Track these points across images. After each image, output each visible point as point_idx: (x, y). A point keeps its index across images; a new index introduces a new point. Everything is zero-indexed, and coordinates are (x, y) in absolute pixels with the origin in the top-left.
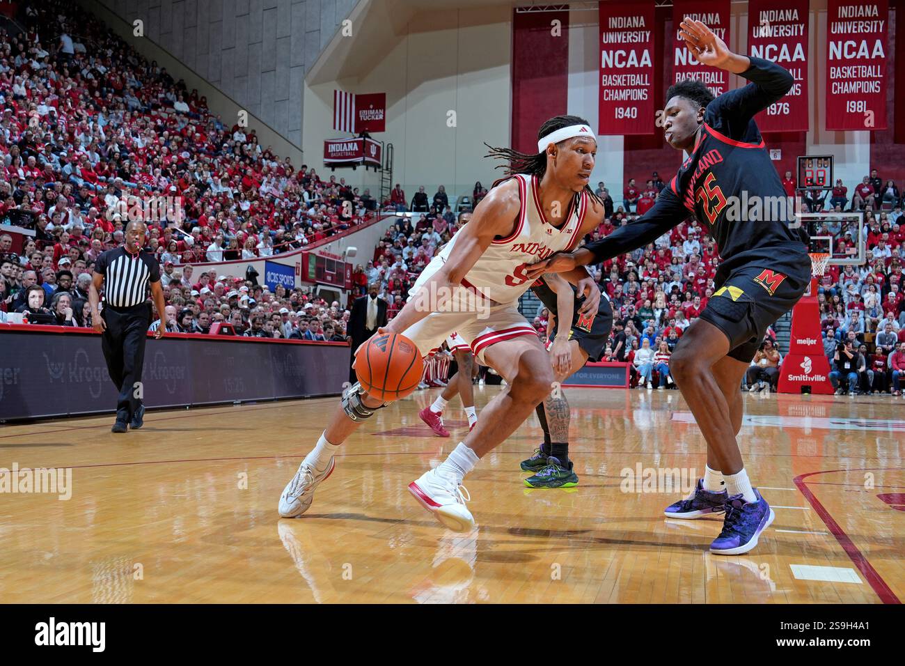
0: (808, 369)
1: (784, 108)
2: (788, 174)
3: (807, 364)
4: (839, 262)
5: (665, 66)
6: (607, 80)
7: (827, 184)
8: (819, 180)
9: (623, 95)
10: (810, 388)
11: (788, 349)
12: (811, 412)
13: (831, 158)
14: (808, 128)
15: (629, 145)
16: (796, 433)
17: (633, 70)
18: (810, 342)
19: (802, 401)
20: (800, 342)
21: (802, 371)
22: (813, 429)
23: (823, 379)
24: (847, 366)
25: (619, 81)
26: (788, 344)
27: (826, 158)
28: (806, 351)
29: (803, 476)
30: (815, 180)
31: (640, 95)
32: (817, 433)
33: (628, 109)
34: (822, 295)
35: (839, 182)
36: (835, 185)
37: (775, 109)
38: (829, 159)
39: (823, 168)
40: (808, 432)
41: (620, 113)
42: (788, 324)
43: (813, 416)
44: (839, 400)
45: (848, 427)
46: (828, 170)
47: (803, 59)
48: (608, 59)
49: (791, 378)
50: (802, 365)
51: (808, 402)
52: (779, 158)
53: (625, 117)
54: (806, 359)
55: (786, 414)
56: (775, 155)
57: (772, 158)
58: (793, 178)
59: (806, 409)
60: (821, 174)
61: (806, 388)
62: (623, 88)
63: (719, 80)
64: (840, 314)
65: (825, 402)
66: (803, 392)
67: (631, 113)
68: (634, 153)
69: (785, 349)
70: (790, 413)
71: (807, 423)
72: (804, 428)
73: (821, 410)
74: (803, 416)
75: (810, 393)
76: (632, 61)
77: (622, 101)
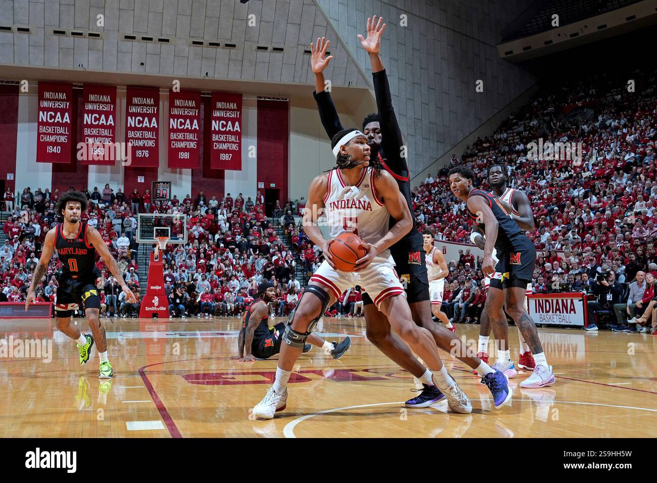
0: (156, 304)
1: (146, 154)
2: (147, 191)
3: (156, 301)
4: (175, 242)
5: (78, 124)
6: (43, 129)
7: (168, 198)
8: (163, 195)
9: (52, 139)
10: (157, 314)
11: (146, 292)
12: (158, 328)
13: (170, 183)
14: (158, 165)
15: (55, 169)
16: (149, 341)
17: (58, 124)
18: (158, 288)
19: (153, 322)
20: (152, 288)
21: (153, 305)
22: (159, 339)
23: (164, 309)
24: (178, 301)
25: (50, 130)
26: (146, 289)
27: (167, 183)
28: (156, 293)
29: (144, 367)
30: (161, 195)
31: (63, 139)
32: (161, 341)
33: (55, 147)
34: (164, 260)
35: (175, 196)
36: (172, 198)
37: (141, 154)
38: (169, 183)
39: (166, 188)
40: (156, 340)
41: (50, 149)
42: (146, 277)
43: (159, 331)
44: (172, 321)
45: (178, 336)
46: (168, 190)
47: (156, 127)
48: (43, 116)
49: (147, 309)
50: (153, 301)
51: (156, 323)
52: (143, 181)
53: (53, 152)
54: (156, 297)
55: (144, 330)
56: (141, 180)
57: (139, 181)
58: (150, 193)
59: (155, 327)
60: (165, 192)
61: (155, 315)
62: (52, 135)
63: (109, 134)
64: (175, 271)
65: (165, 322)
66: (153, 317)
67: (57, 150)
68: (58, 174)
69: (145, 292)
70: (146, 329)
71: (155, 335)
72: (153, 339)
73: (163, 327)
74: (153, 331)
75: (157, 317)
76: (58, 118)
77: (52, 142)
